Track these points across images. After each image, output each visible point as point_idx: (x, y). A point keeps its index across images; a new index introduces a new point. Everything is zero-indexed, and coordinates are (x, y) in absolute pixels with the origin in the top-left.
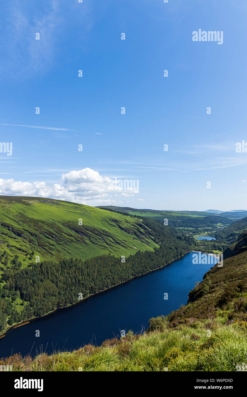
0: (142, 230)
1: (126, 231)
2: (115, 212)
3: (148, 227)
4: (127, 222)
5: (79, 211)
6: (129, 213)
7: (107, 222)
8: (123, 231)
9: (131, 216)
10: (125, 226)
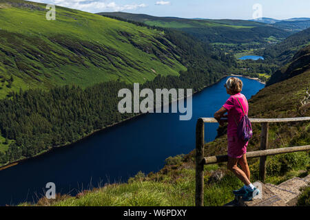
0: (163, 47)
1: (141, 49)
2: (125, 21)
3: (173, 43)
4: (142, 35)
5: (72, 20)
6: (146, 23)
7: (114, 35)
8: (136, 49)
9: (148, 27)
10: (139, 41)
